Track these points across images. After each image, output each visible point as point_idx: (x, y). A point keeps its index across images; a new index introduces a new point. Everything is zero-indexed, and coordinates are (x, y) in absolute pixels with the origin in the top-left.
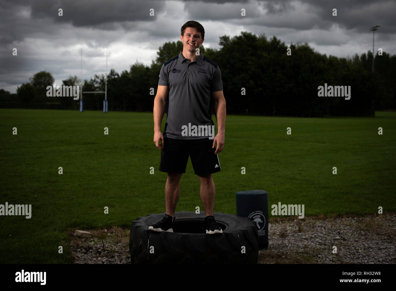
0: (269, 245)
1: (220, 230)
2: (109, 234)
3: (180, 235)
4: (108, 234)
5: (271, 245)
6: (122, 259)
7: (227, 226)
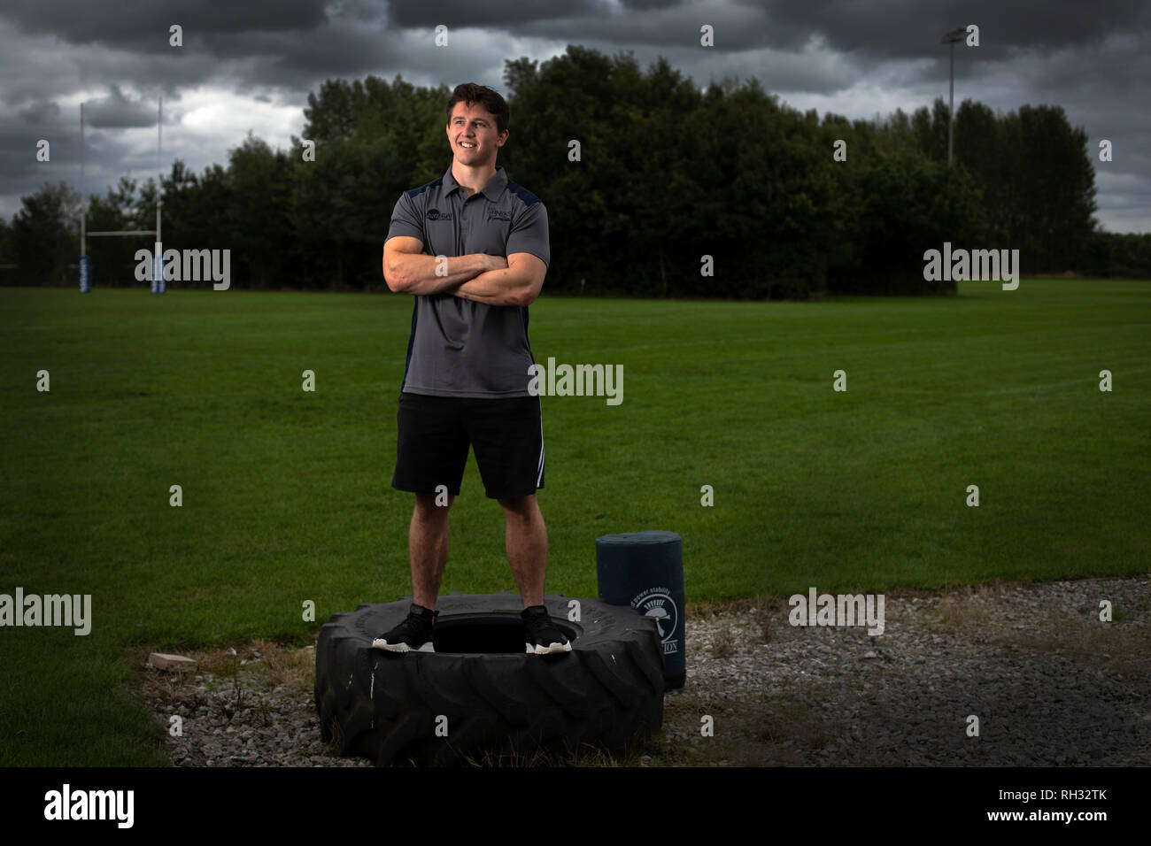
0: (688, 679)
1: (564, 643)
2: (243, 662)
3: (458, 659)
4: (240, 662)
5: (692, 679)
6: (294, 730)
7: (577, 632)
